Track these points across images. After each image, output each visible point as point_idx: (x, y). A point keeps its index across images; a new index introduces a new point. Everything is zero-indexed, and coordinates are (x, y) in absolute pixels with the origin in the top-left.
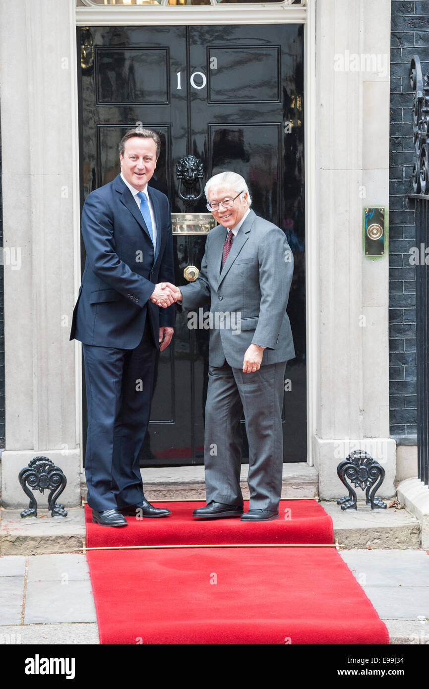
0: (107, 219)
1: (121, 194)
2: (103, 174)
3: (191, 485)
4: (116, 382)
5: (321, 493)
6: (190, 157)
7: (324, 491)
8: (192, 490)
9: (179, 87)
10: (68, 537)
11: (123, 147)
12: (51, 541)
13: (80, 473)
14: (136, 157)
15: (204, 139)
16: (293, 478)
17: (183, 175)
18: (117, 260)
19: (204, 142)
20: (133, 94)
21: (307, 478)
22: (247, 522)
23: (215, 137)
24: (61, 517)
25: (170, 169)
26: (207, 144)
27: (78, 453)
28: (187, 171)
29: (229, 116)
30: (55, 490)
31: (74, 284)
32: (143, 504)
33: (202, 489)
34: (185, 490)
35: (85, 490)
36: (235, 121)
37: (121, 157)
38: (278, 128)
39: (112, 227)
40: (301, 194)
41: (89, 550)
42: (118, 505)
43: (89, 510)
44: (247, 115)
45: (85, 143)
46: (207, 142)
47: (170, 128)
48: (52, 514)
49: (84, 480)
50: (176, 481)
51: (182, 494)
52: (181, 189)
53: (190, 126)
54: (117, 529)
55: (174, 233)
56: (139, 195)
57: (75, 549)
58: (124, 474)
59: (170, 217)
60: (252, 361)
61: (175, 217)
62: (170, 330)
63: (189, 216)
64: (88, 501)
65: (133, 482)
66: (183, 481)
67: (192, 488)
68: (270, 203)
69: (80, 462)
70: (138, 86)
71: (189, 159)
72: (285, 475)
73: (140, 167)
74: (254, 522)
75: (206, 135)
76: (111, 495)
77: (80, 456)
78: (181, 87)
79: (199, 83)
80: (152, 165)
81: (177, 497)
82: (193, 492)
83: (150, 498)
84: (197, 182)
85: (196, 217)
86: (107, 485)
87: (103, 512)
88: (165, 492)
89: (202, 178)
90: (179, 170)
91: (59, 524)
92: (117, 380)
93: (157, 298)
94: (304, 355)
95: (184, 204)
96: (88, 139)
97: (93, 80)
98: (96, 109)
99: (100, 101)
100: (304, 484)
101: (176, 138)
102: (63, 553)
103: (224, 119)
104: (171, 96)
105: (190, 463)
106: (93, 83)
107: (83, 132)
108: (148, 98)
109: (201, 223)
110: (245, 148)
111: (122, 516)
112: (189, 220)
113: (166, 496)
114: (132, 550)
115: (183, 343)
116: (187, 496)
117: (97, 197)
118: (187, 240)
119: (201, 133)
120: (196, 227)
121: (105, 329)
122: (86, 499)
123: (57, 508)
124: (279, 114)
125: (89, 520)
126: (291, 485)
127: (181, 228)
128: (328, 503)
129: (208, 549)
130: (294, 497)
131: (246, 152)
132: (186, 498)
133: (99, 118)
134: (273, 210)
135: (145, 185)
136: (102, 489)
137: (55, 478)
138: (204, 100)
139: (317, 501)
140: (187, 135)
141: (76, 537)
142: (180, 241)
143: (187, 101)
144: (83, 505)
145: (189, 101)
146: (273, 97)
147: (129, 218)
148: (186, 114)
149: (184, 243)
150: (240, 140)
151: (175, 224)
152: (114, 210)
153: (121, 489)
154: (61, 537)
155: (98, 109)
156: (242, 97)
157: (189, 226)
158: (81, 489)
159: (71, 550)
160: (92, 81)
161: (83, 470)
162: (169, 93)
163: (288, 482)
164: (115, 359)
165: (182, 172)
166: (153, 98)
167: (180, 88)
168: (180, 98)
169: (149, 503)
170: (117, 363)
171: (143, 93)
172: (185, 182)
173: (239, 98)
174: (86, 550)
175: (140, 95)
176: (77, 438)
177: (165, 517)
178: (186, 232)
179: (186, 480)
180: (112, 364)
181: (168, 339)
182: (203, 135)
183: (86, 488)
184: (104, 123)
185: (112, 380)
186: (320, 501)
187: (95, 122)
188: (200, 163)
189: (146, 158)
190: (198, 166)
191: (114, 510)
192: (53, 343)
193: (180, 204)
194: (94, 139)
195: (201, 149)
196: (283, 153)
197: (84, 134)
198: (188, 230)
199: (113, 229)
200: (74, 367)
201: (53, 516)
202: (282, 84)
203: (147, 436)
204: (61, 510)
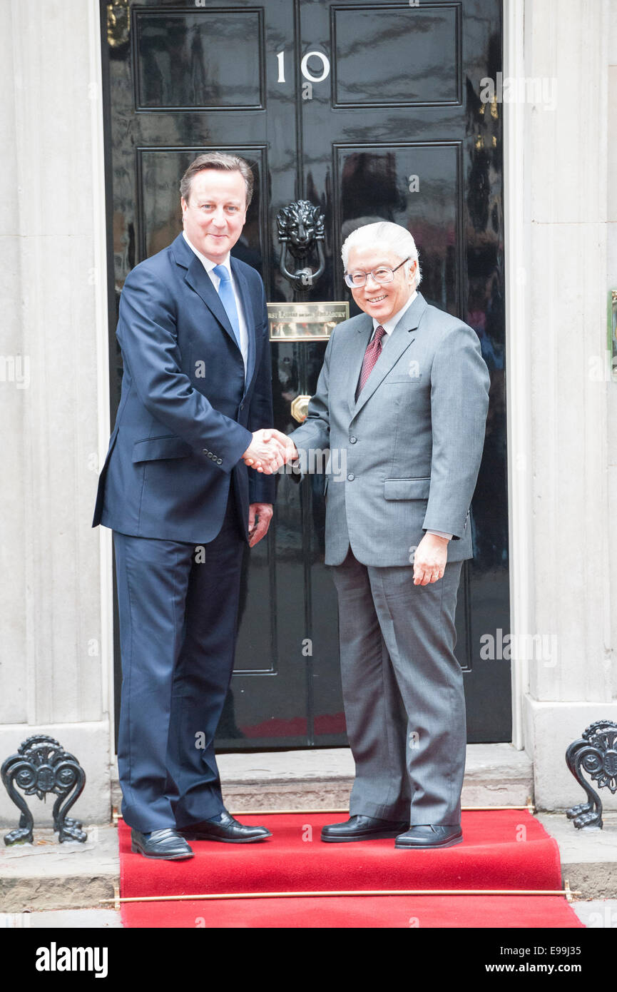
0: (166, 314)
1: (187, 269)
2: (148, 235)
3: (306, 785)
4: (177, 604)
5: (538, 798)
6: (301, 203)
7: (543, 794)
8: (308, 792)
9: (282, 79)
10: (89, 878)
11: (188, 188)
12: (59, 886)
13: (110, 765)
14: (211, 206)
15: (326, 171)
16: (488, 771)
17: (289, 235)
18: (187, 386)
19: (325, 176)
20: (201, 92)
21: (512, 771)
22: (407, 850)
23: (345, 167)
24: (76, 843)
25: (266, 227)
26: (331, 180)
27: (107, 729)
28: (297, 228)
29: (368, 129)
30: (65, 796)
31: (97, 429)
32: (221, 819)
33: (326, 792)
34: (295, 793)
35: (118, 795)
36: (381, 138)
37: (184, 204)
38: (458, 150)
39: (175, 329)
40: (499, 267)
41: (125, 902)
42: (177, 822)
43: (125, 831)
44: (403, 127)
45: (115, 180)
46: (331, 176)
47: (266, 152)
48: (60, 838)
49: (117, 777)
50: (279, 777)
51: (291, 801)
52: (285, 261)
53: (302, 149)
54: (176, 864)
55: (273, 338)
56: (216, 271)
57: (101, 901)
58: (187, 765)
59: (266, 310)
60: (431, 564)
61: (274, 310)
62: (267, 511)
63: (301, 308)
64: (123, 813)
65: (202, 779)
66: (293, 777)
67: (308, 790)
68: (444, 283)
69: (110, 744)
70: (209, 77)
71: (300, 207)
72: (470, 766)
73: (218, 224)
74: (418, 850)
75: (330, 164)
76: (164, 803)
77: (109, 734)
78: (285, 78)
79: (316, 72)
80: (239, 219)
81: (281, 805)
82: (311, 797)
83: (234, 807)
84: (313, 248)
85: (313, 310)
86: (157, 786)
87: (150, 833)
88: (260, 798)
89: (322, 240)
90: (281, 226)
91: (72, 856)
92: (177, 598)
93: (255, 457)
94: (504, 552)
95: (291, 286)
96: (122, 172)
97: (130, 67)
98: (136, 119)
99: (143, 104)
100: (507, 782)
101: (277, 171)
102: (78, 908)
103: (361, 135)
104: (268, 95)
105: (305, 744)
106: (129, 73)
107: (111, 160)
108: (226, 99)
109: (321, 319)
110: (397, 187)
111: (185, 841)
112: (300, 315)
113: (262, 804)
114: (202, 902)
115: (289, 532)
116: (300, 803)
117: (147, 275)
118: (297, 350)
119: (319, 160)
120: (313, 327)
121: (160, 507)
122: (120, 810)
123: (67, 826)
124: (459, 126)
125: (125, 848)
126: (484, 783)
127: (287, 329)
128: (551, 816)
129: (337, 899)
130: (490, 805)
131: (400, 193)
132: (297, 808)
133: (141, 135)
134: (447, 295)
135: (226, 252)
136: (148, 793)
137: (66, 773)
138: (325, 102)
139: (531, 812)
140: (295, 164)
141: (102, 879)
142: (284, 353)
143: (296, 104)
144: (116, 821)
145: (299, 104)
146: (448, 95)
147: (202, 312)
148: (294, 126)
149: (291, 356)
150: (389, 172)
151: (275, 322)
152: (177, 297)
153: (182, 793)
154: (76, 879)
155: (138, 119)
156: (392, 97)
157: (300, 326)
158: (112, 793)
159: (93, 902)
160: (128, 69)
161: (114, 759)
162: (263, 89)
163: (480, 779)
164: (176, 562)
165: (288, 230)
166: (235, 99)
167: (284, 81)
168: (283, 98)
169: (231, 816)
170: (179, 569)
171: (217, 90)
172: (293, 247)
173: (388, 97)
174: (121, 902)
175: (212, 94)
176: (105, 701)
177: (261, 841)
178: (295, 337)
179: (298, 776)
180: (170, 570)
181: (263, 525)
182: (324, 165)
183: (119, 791)
184: (148, 144)
185: (170, 599)
186: (536, 812)
187: (133, 142)
188: (318, 214)
189: (228, 207)
190: (315, 219)
191: (170, 830)
192: (61, 534)
193: (285, 287)
194: (131, 172)
195: (320, 188)
196: (466, 194)
197: (115, 164)
198: (299, 333)
199: (177, 332)
200: (99, 577)
201: (61, 842)
202: (464, 71)
203: (230, 698)
204: (77, 830)
